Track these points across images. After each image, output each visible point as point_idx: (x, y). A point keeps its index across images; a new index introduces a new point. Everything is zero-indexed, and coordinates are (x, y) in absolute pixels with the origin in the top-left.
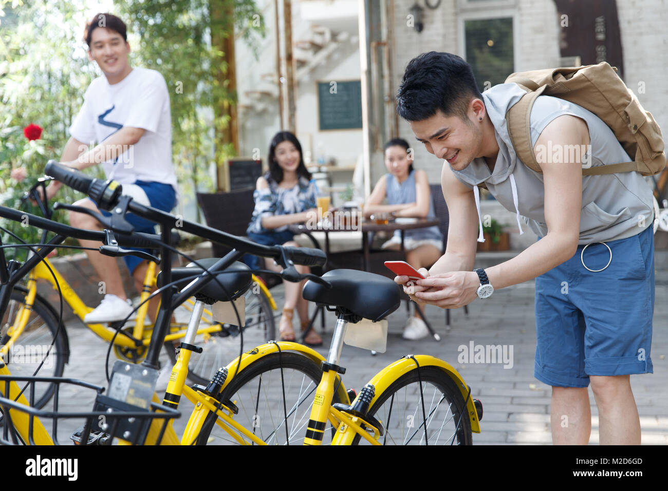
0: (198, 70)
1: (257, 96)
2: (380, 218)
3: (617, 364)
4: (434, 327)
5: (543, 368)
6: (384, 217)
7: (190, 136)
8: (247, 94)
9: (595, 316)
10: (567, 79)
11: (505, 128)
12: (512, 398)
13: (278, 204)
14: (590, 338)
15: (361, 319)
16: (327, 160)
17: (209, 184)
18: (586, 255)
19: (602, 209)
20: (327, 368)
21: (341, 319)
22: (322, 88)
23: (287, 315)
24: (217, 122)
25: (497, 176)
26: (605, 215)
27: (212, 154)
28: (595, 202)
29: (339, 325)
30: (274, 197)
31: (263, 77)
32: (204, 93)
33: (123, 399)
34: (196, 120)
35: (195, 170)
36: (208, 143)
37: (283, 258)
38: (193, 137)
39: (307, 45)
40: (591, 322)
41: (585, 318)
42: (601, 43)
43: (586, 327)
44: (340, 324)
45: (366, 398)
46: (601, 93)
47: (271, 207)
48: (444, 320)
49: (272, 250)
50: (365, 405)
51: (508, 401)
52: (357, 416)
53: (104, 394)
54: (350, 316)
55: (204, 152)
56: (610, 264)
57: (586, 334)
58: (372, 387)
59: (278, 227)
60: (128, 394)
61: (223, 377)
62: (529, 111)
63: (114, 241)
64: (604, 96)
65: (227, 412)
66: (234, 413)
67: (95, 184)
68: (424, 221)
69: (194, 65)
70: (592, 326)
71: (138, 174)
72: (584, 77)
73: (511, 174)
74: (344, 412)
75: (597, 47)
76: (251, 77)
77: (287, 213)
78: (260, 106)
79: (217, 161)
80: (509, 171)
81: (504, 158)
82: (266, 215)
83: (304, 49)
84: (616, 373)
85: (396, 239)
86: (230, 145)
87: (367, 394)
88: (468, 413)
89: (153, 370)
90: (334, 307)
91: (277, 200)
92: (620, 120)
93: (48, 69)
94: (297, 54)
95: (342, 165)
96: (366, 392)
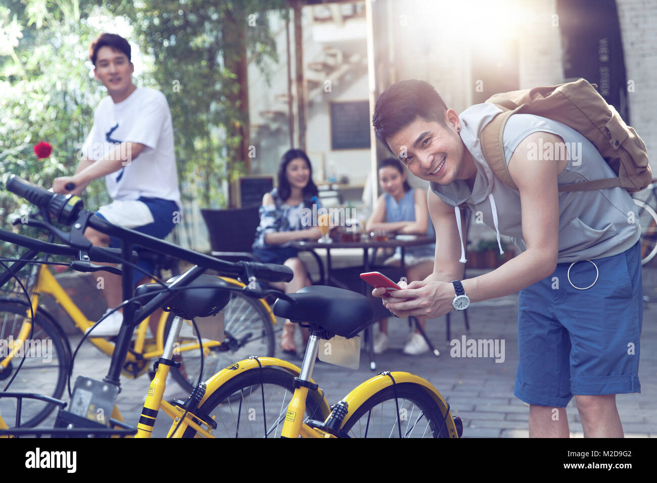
0: (209, 90)
1: (271, 115)
2: (380, 234)
3: (603, 383)
4: (433, 343)
5: (524, 386)
6: (384, 234)
7: (202, 155)
8: (262, 114)
9: (580, 334)
10: (545, 97)
11: (478, 148)
12: (507, 414)
13: (283, 220)
14: (576, 356)
15: (334, 336)
16: (338, 178)
17: (221, 201)
18: (573, 272)
19: (588, 225)
20: (300, 384)
21: (314, 335)
22: (335, 109)
23: (288, 330)
24: (229, 141)
25: (476, 197)
26: (591, 231)
27: (223, 171)
28: (580, 218)
29: (311, 341)
30: (279, 214)
31: (277, 97)
32: (217, 113)
33: (84, 415)
34: (209, 139)
35: (207, 187)
36: (220, 161)
37: (246, 274)
38: (206, 155)
39: (319, 67)
40: (576, 340)
41: (570, 336)
42: (604, 64)
43: (571, 346)
44: (313, 340)
45: (338, 415)
46: (581, 110)
47: (275, 223)
48: (444, 337)
49: (236, 267)
50: (338, 422)
51: (502, 417)
52: (329, 433)
53: (66, 409)
54: (322, 333)
55: (216, 170)
56: (596, 283)
57: (571, 353)
58: (345, 404)
59: (284, 243)
60: (88, 410)
61: (201, 392)
62: (502, 130)
63: (86, 256)
64: (582, 112)
65: (206, 428)
66: (213, 428)
67: (55, 199)
68: (422, 238)
69: (206, 86)
70: (578, 344)
71: (141, 191)
72: (561, 95)
73: (490, 194)
74: (317, 429)
75: (601, 68)
76: (266, 97)
77: (292, 229)
78: (274, 126)
79: (229, 178)
80: (488, 191)
81: (482, 178)
82: (270, 231)
83: (317, 70)
84: (603, 392)
85: (397, 256)
86: (242, 163)
87: (340, 410)
88: (447, 430)
89: (113, 386)
90: (307, 324)
91: (282, 217)
92: (601, 137)
93: (64, 89)
94: (308, 75)
95: (353, 184)
96: (338, 408)
